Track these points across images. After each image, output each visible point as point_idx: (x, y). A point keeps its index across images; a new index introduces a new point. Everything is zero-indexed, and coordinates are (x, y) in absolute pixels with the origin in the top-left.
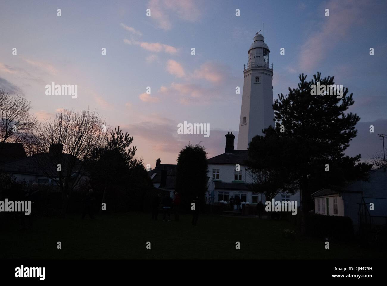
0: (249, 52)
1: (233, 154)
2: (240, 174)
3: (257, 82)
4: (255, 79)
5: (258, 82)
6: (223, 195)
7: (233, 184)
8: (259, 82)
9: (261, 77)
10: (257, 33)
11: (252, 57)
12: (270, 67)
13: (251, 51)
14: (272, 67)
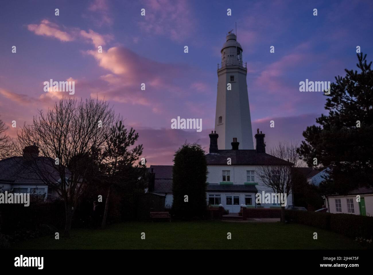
0: (222, 50)
1: (219, 154)
2: (228, 175)
3: (231, 81)
4: (229, 78)
5: (233, 81)
6: (214, 198)
7: (222, 185)
8: (235, 81)
9: (236, 76)
10: (229, 33)
11: (225, 56)
12: (244, 66)
13: (224, 50)
14: (246, 66)
